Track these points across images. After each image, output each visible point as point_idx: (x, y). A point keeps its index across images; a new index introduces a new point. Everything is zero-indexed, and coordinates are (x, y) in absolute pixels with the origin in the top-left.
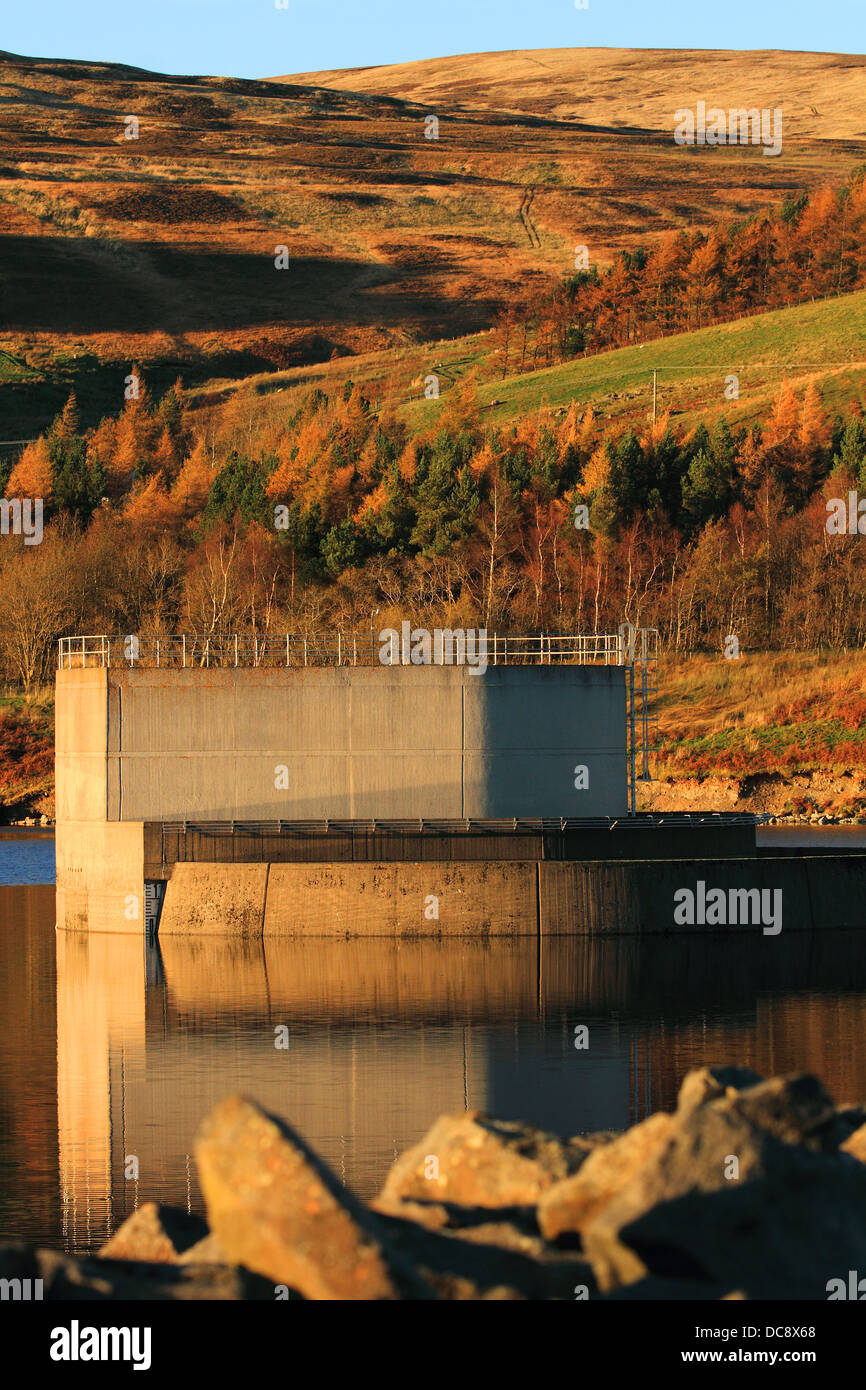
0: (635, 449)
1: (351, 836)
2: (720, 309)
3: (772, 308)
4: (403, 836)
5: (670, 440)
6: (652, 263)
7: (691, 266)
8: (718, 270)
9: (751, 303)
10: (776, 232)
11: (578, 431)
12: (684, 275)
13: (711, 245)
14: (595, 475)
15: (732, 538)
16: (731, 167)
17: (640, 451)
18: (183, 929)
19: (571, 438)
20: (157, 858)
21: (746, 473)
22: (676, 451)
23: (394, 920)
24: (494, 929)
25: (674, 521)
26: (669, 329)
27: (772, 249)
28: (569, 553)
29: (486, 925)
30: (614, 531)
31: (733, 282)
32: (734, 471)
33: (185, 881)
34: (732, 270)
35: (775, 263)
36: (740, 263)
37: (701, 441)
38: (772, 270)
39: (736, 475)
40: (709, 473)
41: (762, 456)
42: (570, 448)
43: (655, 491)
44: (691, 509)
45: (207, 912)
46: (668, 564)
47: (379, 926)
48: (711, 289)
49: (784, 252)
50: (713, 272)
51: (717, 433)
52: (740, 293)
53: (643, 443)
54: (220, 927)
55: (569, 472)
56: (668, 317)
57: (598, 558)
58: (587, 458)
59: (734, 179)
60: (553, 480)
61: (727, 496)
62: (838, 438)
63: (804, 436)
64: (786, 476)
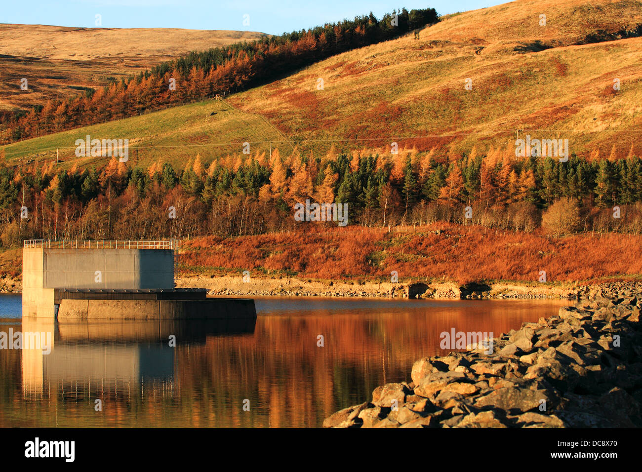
0: (67, 176)
1: (107, 293)
2: (65, 126)
3: (84, 126)
4: (120, 293)
5: (78, 173)
6: (44, 110)
7: (57, 112)
8: (66, 113)
9: (76, 124)
10: (85, 101)
11: (48, 170)
12: (55, 114)
13: (64, 105)
14: (54, 184)
15: (98, 205)
16: (40, 71)
17: (68, 176)
18: (64, 317)
19: (46, 172)
20: (57, 298)
21: (102, 184)
22: (79, 177)
23: (123, 315)
24: (149, 317)
25: (79, 199)
26: (49, 132)
27: (84, 107)
28: (46, 208)
29: (147, 316)
30: (61, 202)
31: (70, 117)
32: (98, 183)
33: (65, 304)
34: (70, 113)
35: (85, 111)
36: (73, 111)
37: (87, 174)
38: (84, 114)
39: (98, 184)
40: (90, 183)
41: (107, 179)
42: (46, 175)
43: (73, 189)
44: (85, 195)
45: (72, 312)
46: (78, 212)
47: (118, 316)
48: (63, 119)
49: (87, 108)
50: (63, 114)
51: (92, 171)
52: (73, 121)
53: (69, 174)
54: (75, 316)
55: (46, 182)
56: (49, 128)
57: (56, 210)
58: (51, 178)
59: (42, 75)
60: (40, 184)
61: (95, 192)
62: (130, 173)
63: (120, 173)
64: (114, 185)
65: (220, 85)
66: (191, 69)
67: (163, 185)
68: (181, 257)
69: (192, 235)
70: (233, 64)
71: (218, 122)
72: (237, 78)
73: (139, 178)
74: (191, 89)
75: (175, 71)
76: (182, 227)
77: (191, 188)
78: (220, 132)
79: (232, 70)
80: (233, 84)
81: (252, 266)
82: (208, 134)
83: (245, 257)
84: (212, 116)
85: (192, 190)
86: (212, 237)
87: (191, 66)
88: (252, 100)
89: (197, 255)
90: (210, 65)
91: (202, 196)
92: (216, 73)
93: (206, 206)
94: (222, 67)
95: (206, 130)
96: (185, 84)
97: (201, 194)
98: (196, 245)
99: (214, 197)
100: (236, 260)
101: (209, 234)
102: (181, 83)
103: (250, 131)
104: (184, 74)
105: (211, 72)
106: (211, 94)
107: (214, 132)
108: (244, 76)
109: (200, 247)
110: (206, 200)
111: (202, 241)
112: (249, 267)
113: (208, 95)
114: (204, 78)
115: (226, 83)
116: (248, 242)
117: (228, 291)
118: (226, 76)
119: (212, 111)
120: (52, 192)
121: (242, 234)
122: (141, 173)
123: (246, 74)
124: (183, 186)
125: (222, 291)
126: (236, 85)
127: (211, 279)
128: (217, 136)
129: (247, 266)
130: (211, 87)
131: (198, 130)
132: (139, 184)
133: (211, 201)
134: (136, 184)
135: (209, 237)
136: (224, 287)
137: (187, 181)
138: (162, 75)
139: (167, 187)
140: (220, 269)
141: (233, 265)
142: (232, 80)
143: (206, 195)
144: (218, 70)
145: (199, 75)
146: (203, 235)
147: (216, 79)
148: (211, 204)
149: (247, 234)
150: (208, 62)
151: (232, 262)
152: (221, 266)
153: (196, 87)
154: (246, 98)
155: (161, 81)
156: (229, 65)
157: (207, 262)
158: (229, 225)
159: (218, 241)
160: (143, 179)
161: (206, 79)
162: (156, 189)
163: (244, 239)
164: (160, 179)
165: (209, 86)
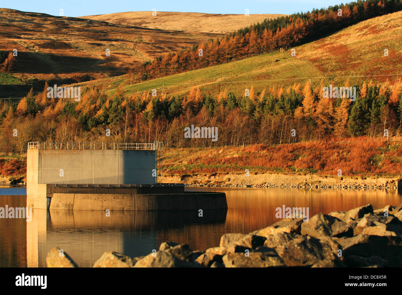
0: (159, 102)
1: (93, 188)
2: (178, 70)
3: (190, 70)
5: (166, 100)
6: (163, 60)
7: (172, 61)
8: (178, 61)
9: (185, 69)
10: (191, 53)
11: (146, 97)
12: (170, 62)
13: (176, 56)
14: (149, 107)
15: (180, 122)
18: (55, 208)
19: (144, 99)
20: (49, 192)
21: (184, 107)
22: (168, 102)
23: (103, 207)
24: (125, 209)
25: (167, 118)
26: (167, 75)
27: (190, 57)
28: (143, 125)
29: (123, 208)
30: (154, 120)
31: (181, 64)
32: (181, 107)
33: (56, 197)
34: (181, 62)
35: (191, 60)
36: (183, 60)
37: (173, 100)
38: (190, 62)
40: (175, 107)
41: (187, 103)
42: (144, 101)
43: (163, 111)
44: (171, 115)
45: (61, 204)
46: (166, 127)
47: (99, 208)
48: (176, 66)
49: (193, 58)
50: (176, 62)
51: (177, 98)
52: (183, 67)
53: (160, 100)
54: (63, 208)
55: (144, 106)
56: (166, 72)
57: (150, 126)
58: (148, 103)
59: (182, 41)
60: (140, 108)
61: (179, 112)
62: (204, 100)
63: (197, 99)
64: (192, 108)
65: (283, 41)
66: (264, 30)
67: (227, 108)
68: (235, 159)
69: (246, 144)
70: (292, 27)
71: (278, 66)
72: (295, 36)
73: (210, 102)
74: (264, 44)
75: (252, 32)
76: (238, 137)
77: (246, 109)
78: (278, 73)
79: (292, 31)
80: (292, 40)
81: (285, 166)
82: (270, 74)
83: (281, 159)
84: (276, 62)
85: (247, 111)
86: (260, 145)
87: (263, 28)
88: (305, 51)
89: (247, 158)
90: (277, 28)
91: (254, 115)
92: (280, 33)
93: (257, 122)
94: (284, 29)
95: (269, 71)
96: (259, 41)
97: (253, 114)
98: (247, 151)
99: (263, 116)
100: (274, 161)
101: (258, 143)
102: (256, 40)
103: (299, 71)
104: (259, 34)
105: (277, 33)
106: (277, 48)
107: (274, 73)
108: (300, 35)
109: (250, 152)
110: (256, 118)
111: (252, 148)
112: (283, 166)
113: (276, 48)
114: (273, 36)
115: (287, 40)
116: (285, 149)
117: (267, 184)
118: (288, 35)
119: (276, 59)
120: (147, 113)
121: (282, 143)
122: (212, 100)
123: (301, 33)
124: (241, 108)
125: (262, 184)
126: (294, 42)
127: (255, 176)
128: (276, 75)
129: (282, 165)
130: (277, 43)
131: (264, 71)
132: (210, 107)
133: (260, 119)
134: (208, 107)
135: (258, 145)
136: (264, 181)
137: (243, 104)
138: (244, 35)
139: (230, 109)
140: (262, 168)
141: (271, 165)
142: (292, 38)
143: (256, 115)
144: (282, 31)
145: (268, 35)
146: (254, 143)
147: (280, 37)
148: (260, 121)
149: (285, 143)
150: (275, 25)
151: (271, 163)
152: (263, 166)
153: (267, 43)
154: (301, 50)
155: (243, 39)
156: (289, 27)
157: (253, 163)
158: (272, 136)
159: (263, 148)
160: (213, 103)
161: (274, 37)
162: (222, 110)
163: (283, 147)
164: (225, 103)
165: (276, 42)
